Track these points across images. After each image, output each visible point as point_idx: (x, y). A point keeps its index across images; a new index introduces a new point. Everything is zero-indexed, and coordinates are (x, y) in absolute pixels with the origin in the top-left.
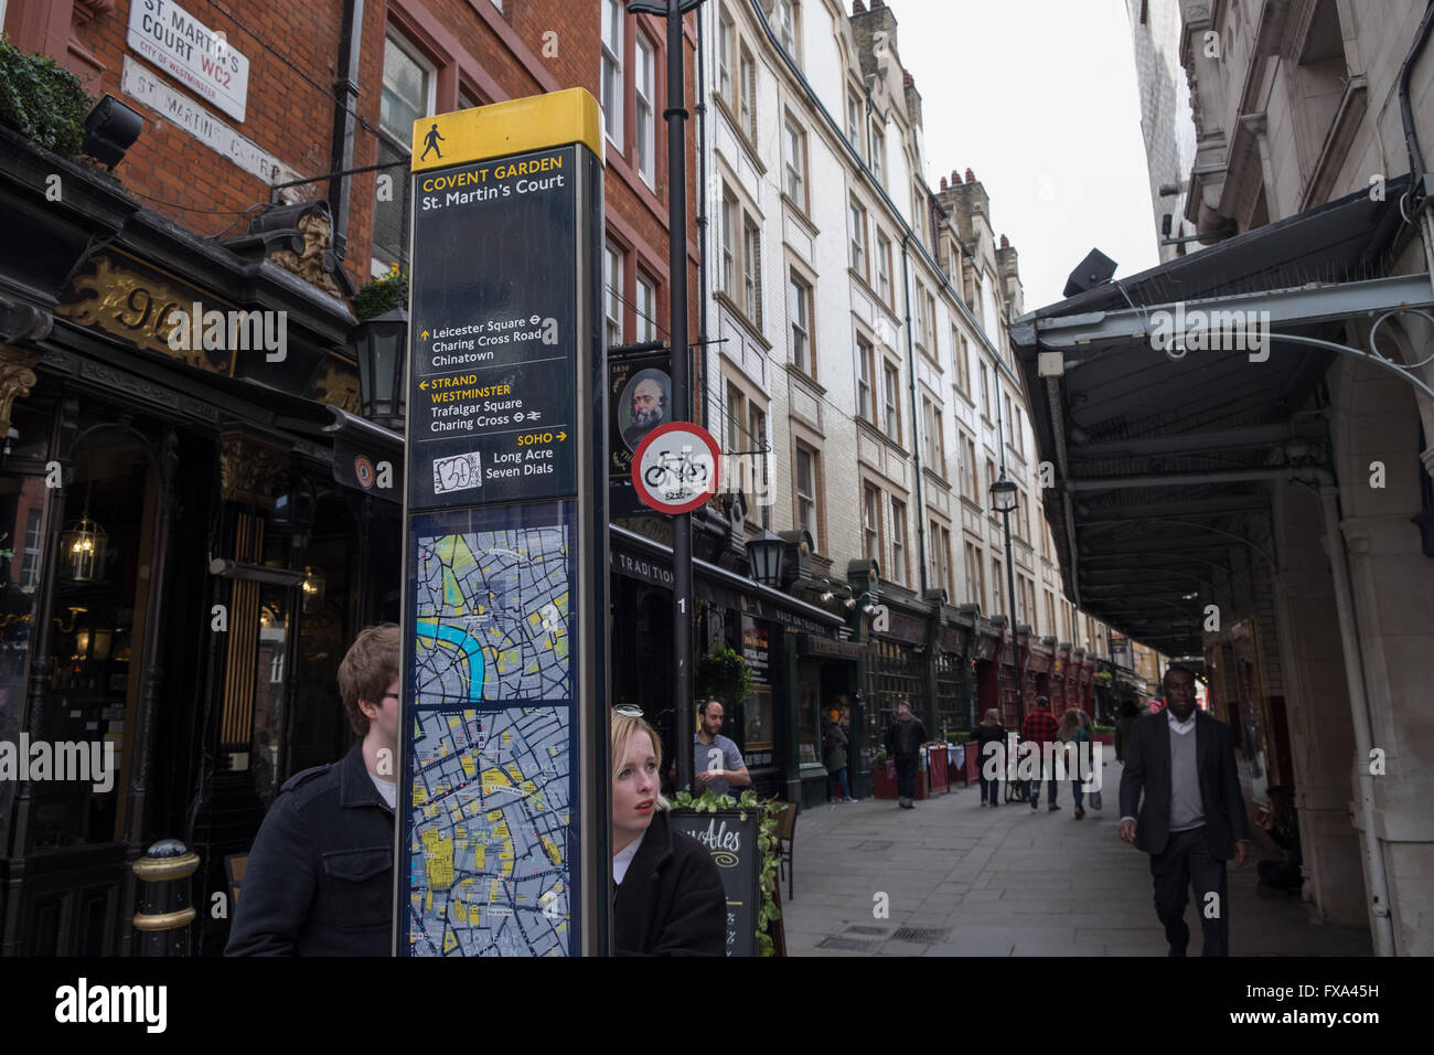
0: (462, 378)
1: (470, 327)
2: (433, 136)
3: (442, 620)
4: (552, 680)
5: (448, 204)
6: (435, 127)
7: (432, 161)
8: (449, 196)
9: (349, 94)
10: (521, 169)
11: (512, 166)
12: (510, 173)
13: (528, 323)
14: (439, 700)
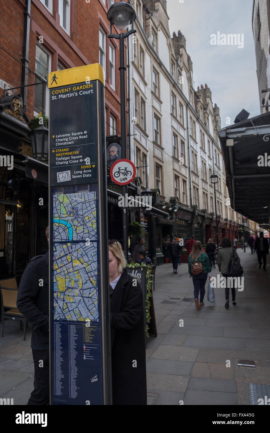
0: (65, 149)
1: (66, 134)
2: (54, 78)
3: (60, 218)
4: (92, 235)
5: (59, 98)
6: (55, 75)
7: (54, 85)
8: (59, 95)
9: (26, 62)
10: (80, 87)
11: (78, 87)
12: (77, 89)
13: (83, 133)
14: (60, 240)
